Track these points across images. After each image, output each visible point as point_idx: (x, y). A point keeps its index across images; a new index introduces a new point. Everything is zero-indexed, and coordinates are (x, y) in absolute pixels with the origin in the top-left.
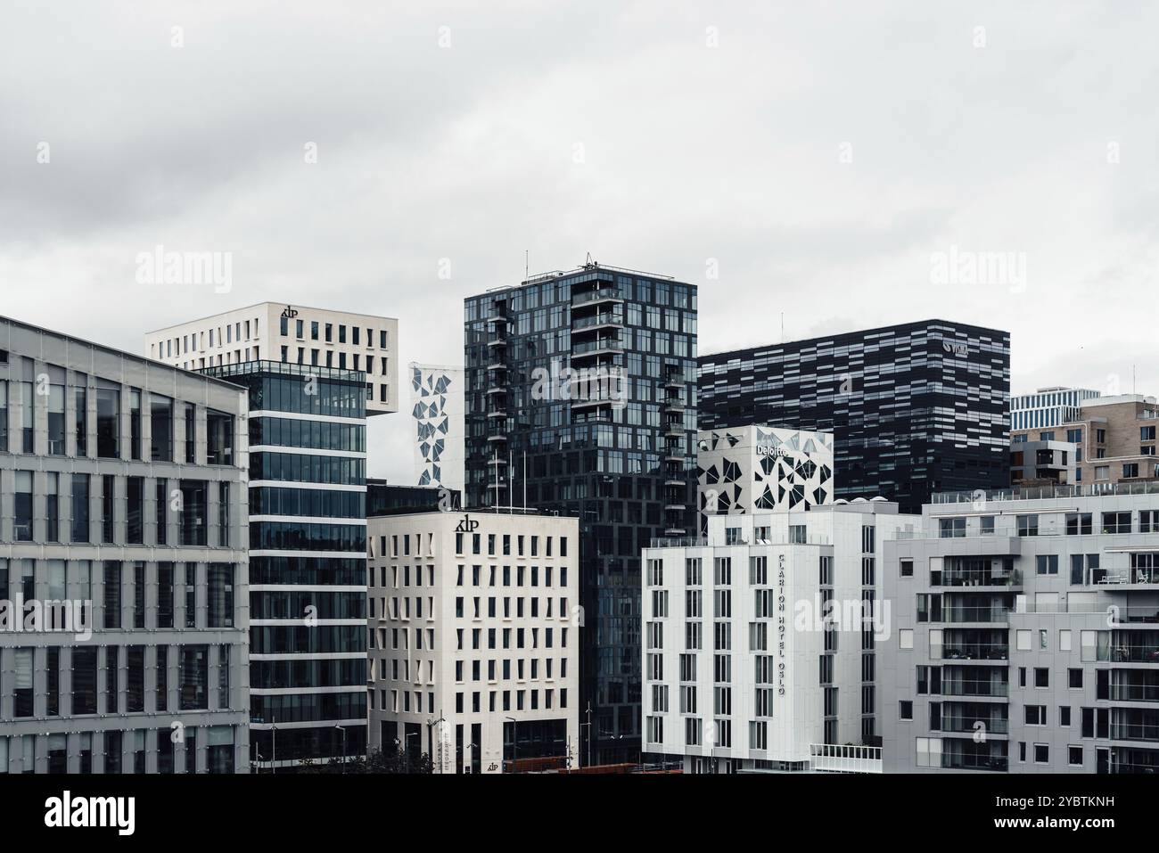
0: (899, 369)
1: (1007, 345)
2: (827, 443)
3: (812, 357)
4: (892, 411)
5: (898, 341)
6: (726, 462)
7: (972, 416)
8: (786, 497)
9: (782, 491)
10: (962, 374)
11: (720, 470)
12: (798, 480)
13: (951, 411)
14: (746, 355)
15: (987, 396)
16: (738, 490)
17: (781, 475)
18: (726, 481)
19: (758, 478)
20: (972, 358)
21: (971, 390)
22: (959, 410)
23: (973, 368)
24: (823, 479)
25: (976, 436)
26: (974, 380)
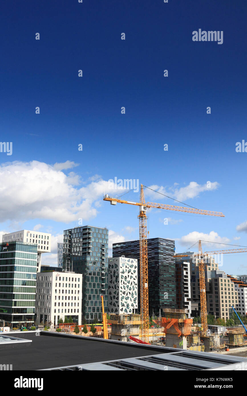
0: (152, 247)
1: (174, 243)
2: (136, 261)
3: (136, 244)
4: (151, 255)
5: (152, 242)
6: (115, 264)
7: (167, 257)
8: (127, 272)
9: (126, 270)
10: (164, 248)
11: (114, 266)
12: (130, 268)
13: (162, 256)
14: (119, 244)
15: (170, 253)
16: (117, 270)
17: (126, 267)
18: (115, 268)
19: (121, 267)
20: (167, 245)
21: (167, 252)
22: (164, 255)
23: (167, 247)
24: (135, 268)
25: (168, 261)
26: (167, 250)
